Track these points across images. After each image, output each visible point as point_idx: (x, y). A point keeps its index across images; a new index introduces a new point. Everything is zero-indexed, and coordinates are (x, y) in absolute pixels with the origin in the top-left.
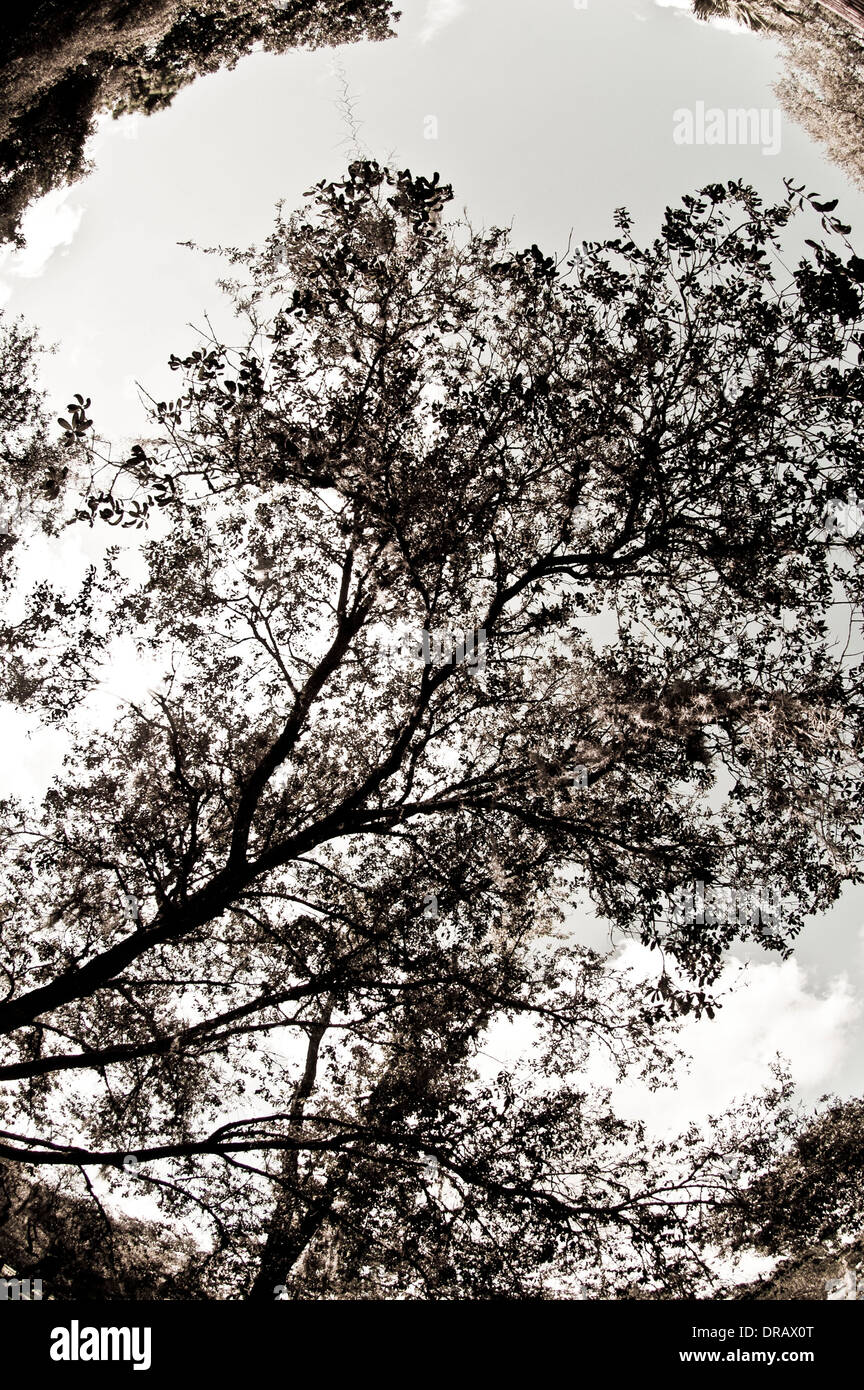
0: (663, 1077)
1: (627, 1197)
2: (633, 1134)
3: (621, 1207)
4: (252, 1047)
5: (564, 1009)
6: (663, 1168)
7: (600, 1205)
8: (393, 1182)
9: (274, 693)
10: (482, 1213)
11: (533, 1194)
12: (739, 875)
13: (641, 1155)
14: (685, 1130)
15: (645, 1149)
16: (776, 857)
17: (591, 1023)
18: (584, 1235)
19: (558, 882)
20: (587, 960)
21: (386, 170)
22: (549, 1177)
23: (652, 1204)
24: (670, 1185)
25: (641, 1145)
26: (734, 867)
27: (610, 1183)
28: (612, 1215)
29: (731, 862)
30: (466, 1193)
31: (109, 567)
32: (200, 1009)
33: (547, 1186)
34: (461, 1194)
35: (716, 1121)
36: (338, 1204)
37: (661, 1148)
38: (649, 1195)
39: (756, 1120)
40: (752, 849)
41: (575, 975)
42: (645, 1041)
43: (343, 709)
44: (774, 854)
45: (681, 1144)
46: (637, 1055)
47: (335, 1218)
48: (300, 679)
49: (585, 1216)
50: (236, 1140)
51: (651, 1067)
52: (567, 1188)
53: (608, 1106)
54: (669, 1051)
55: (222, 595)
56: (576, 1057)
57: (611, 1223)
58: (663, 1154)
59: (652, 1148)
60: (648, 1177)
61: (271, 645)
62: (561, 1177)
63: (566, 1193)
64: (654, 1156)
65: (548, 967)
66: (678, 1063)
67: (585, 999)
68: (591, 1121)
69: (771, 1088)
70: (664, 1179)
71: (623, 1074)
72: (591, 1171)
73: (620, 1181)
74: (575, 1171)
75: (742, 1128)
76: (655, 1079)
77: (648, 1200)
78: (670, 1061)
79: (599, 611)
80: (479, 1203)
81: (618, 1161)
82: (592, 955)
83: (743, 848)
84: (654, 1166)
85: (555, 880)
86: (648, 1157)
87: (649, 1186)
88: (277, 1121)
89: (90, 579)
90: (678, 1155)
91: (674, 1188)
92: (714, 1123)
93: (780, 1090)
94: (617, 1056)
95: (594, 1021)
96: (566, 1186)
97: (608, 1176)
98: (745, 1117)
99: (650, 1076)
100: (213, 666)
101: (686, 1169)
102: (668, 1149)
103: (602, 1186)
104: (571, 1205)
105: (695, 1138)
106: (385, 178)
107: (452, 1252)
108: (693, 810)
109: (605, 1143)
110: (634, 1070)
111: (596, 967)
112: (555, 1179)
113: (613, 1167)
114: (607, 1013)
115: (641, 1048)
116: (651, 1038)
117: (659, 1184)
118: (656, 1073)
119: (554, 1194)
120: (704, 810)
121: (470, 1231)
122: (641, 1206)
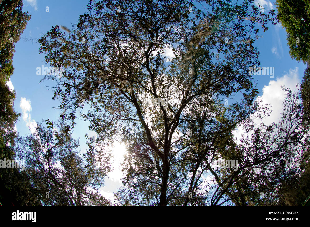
0: (268, 112)
1: (285, 138)
2: (274, 126)
3: (286, 141)
4: (201, 183)
5: (240, 118)
6: (285, 126)
7: (282, 144)
8: (247, 178)
9: (136, 124)
10: (266, 167)
11: (270, 155)
12: (240, 65)
13: (280, 128)
14: (281, 116)
15: (279, 127)
16: (242, 55)
17: (247, 116)
18: (286, 153)
19: (216, 99)
20: (234, 106)
21: (45, 36)
22: (270, 149)
23: (290, 135)
24: (290, 128)
25: (278, 126)
26: (238, 64)
27: (280, 139)
28: (286, 144)
29: (236, 64)
30: (260, 167)
31: (89, 139)
32: (186, 186)
33: (271, 150)
34: (259, 168)
35: (285, 109)
36: (243, 192)
37: (281, 123)
38: (288, 134)
39: (290, 102)
40: (237, 58)
41: (236, 111)
42: (259, 109)
43: (150, 114)
44: (241, 55)
45: (283, 119)
46: (260, 113)
47: (245, 195)
48: (137, 118)
49: (282, 149)
50: (216, 201)
51: (265, 112)
52: (275, 147)
53: (265, 126)
54: (264, 106)
55: (110, 121)
56: (251, 124)
57: (288, 145)
58: (283, 124)
59: (280, 125)
60: (285, 131)
61: (127, 118)
62: (271, 146)
63: (275, 148)
64: (282, 126)
65: (230, 114)
66: (268, 107)
67: (241, 113)
68: (265, 132)
69: (287, 93)
70: (288, 128)
71: (261, 118)
72: (275, 140)
73: (281, 136)
74: (272, 143)
75: (290, 106)
76: (267, 113)
77: (289, 135)
78: (266, 108)
79: (165, 51)
80: (264, 166)
81: (277, 133)
82: (234, 105)
83: (235, 60)
84: (284, 128)
85: (215, 100)
86: (281, 127)
87: (286, 132)
88: (218, 190)
89: (88, 144)
90: (285, 121)
91: (291, 128)
92: (285, 110)
93: (288, 92)
94: (257, 116)
95: (247, 115)
96: (274, 147)
97: (278, 138)
98: (288, 103)
99: (266, 114)
100: (122, 133)
101: (289, 122)
102: (283, 122)
103: (279, 140)
104: (278, 149)
105: (284, 116)
106: (46, 37)
107: (269, 179)
108: (221, 63)
109: (272, 133)
110: (262, 115)
111: (237, 106)
112: (271, 148)
113: (277, 135)
114: (248, 111)
115: (260, 111)
116: (259, 107)
117: (288, 130)
118: (266, 112)
119: (273, 151)
120: (222, 61)
121: (268, 172)
122: (289, 137)
